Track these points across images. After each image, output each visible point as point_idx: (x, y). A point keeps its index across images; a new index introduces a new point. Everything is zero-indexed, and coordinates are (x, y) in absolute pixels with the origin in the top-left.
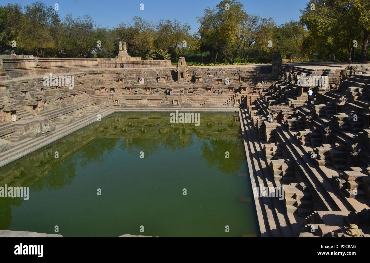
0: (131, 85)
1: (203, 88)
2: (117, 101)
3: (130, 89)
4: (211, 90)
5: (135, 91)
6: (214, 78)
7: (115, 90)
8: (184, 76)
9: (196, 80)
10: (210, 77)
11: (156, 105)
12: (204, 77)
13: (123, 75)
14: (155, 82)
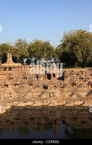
0: (19, 82)
1: (70, 84)
2: (10, 94)
3: (19, 85)
4: (76, 86)
5: (23, 87)
6: (77, 77)
7: (9, 86)
8: (55, 76)
9: (65, 78)
10: (74, 76)
11: (38, 96)
12: (70, 77)
13: (14, 75)
14: (36, 80)
